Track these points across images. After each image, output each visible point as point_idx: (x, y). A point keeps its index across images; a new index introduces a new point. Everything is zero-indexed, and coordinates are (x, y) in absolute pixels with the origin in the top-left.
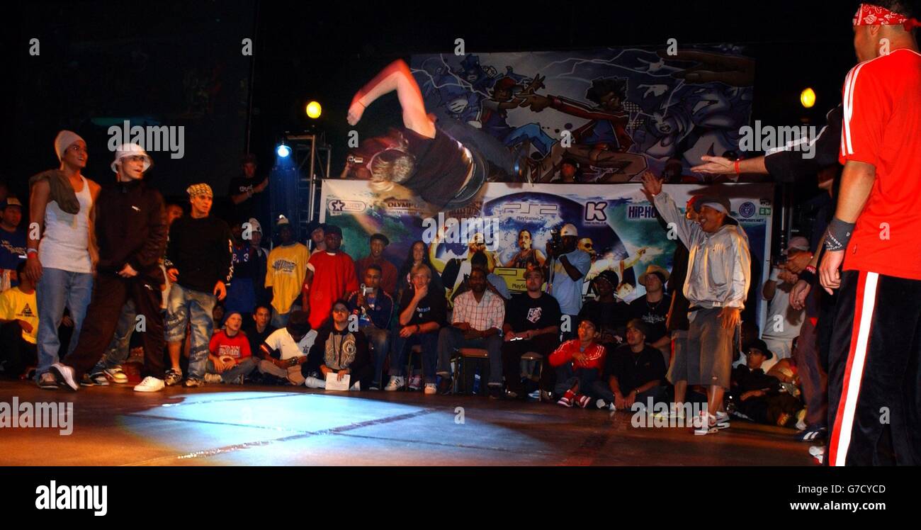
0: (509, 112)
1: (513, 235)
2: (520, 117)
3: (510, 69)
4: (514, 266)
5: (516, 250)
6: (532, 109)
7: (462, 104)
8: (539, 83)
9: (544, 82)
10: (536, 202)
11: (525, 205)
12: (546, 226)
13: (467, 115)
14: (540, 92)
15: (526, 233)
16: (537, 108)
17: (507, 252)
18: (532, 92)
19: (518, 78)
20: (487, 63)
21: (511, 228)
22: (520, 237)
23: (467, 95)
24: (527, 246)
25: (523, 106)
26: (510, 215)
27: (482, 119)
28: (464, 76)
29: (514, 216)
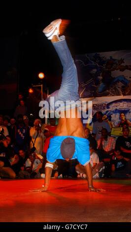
0: (112, 72)
1: (118, 115)
2: (116, 74)
3: (111, 57)
4: (119, 127)
5: (119, 121)
6: (120, 71)
7: (95, 70)
8: (122, 61)
9: (124, 61)
10: (125, 102)
11: (121, 104)
12: (130, 111)
13: (97, 74)
14: (122, 64)
15: (123, 114)
16: (122, 70)
17: (116, 121)
18: (120, 65)
19: (115, 60)
20: (103, 56)
21: (117, 112)
22: (121, 116)
23: (96, 67)
24: (124, 119)
25: (117, 70)
26: (116, 108)
27: (102, 76)
28: (95, 61)
29: (118, 108)
